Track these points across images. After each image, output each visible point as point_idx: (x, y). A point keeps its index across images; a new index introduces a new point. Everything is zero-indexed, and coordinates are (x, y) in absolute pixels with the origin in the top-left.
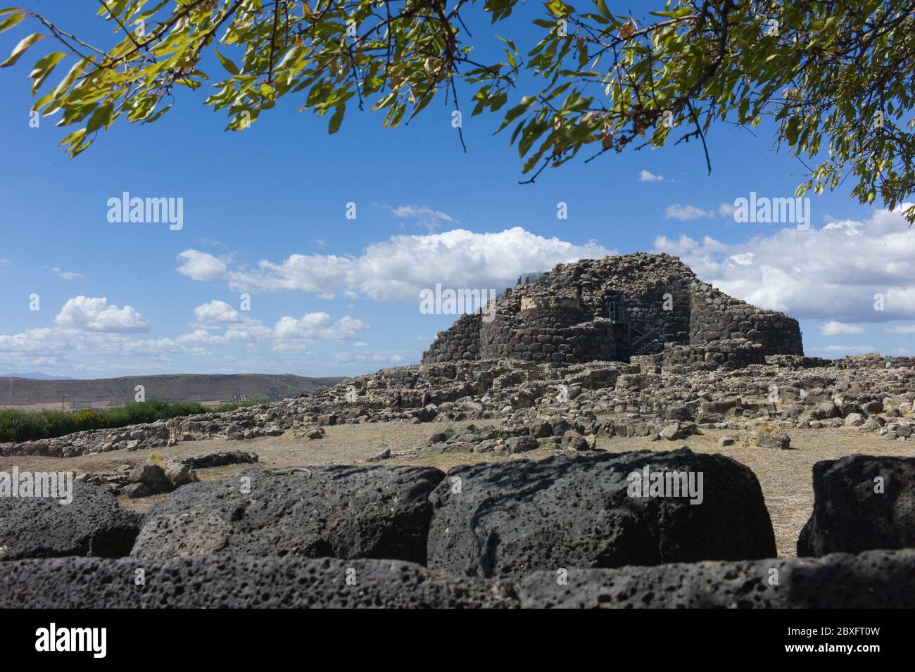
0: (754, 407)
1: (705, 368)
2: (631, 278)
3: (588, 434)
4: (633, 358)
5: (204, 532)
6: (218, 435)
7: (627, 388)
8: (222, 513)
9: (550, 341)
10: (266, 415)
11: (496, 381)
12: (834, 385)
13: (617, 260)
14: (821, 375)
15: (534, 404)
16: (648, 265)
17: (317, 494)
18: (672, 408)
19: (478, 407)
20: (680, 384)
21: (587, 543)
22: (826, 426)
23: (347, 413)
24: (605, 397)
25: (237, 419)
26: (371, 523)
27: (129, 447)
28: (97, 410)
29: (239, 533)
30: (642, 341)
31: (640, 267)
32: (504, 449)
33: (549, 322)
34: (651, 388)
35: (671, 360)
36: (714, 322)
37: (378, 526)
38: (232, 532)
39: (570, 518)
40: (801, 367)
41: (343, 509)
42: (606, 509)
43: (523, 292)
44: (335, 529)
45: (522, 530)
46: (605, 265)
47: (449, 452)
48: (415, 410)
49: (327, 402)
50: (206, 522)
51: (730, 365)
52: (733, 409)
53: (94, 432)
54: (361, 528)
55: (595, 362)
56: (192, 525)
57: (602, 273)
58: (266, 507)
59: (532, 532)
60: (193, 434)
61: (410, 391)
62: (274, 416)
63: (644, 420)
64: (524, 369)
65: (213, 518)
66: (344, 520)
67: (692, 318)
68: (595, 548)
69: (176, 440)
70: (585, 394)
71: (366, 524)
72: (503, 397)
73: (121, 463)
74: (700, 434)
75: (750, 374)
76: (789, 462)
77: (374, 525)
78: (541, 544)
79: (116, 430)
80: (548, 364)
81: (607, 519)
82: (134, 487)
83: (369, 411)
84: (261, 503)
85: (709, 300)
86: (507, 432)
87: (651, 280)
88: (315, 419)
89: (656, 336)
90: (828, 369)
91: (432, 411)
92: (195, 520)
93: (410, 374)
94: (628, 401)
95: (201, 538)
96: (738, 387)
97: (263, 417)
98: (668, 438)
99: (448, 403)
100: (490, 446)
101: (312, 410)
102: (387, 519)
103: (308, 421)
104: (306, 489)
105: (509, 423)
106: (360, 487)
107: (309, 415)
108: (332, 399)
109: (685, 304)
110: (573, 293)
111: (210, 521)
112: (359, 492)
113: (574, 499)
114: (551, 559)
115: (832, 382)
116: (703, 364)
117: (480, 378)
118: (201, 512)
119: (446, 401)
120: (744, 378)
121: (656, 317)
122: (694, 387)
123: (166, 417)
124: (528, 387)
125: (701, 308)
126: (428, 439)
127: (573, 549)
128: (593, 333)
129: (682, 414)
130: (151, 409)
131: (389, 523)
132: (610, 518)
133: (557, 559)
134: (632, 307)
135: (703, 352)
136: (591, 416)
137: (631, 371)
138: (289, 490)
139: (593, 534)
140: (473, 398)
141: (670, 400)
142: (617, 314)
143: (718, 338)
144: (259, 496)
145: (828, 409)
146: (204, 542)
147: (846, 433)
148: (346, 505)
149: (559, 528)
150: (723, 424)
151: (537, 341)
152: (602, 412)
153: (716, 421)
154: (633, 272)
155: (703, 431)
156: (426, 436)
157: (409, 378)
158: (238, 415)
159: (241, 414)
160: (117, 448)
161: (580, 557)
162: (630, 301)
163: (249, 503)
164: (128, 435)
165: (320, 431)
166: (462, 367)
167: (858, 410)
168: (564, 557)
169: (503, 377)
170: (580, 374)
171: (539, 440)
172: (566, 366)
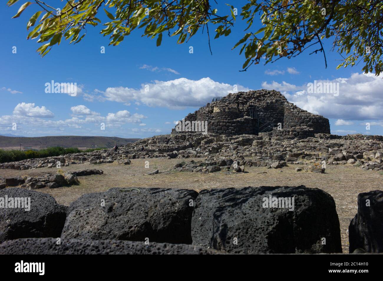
0: (310, 155)
1: (290, 138)
2: (260, 100)
3: (241, 165)
4: (260, 133)
5: (96, 217)
6: (86, 162)
7: (257, 146)
8: (103, 209)
9: (225, 126)
10: (106, 154)
11: (202, 142)
12: (343, 146)
13: (254, 93)
14: (338, 142)
15: (218, 152)
16: (267, 94)
17: (144, 201)
18: (276, 155)
19: (195, 152)
20: (279, 145)
21: (264, 227)
22: (339, 164)
23: (140, 154)
24: (248, 150)
25: (94, 155)
26: (167, 214)
27: (48, 166)
28: (35, 150)
29: (111, 218)
30: (264, 127)
31: (264, 96)
32: (206, 171)
33: (225, 118)
34: (267, 146)
35: (275, 135)
36: (294, 119)
37: (170, 215)
38: (108, 218)
39: (255, 216)
40: (329, 139)
41: (155, 208)
42: (271, 213)
43: (214, 105)
44: (152, 216)
45: (235, 221)
46: (249, 94)
47: (183, 171)
48: (168, 153)
49: (132, 149)
50: (97, 213)
51: (300, 137)
52: (301, 156)
53: (34, 159)
54: (163, 217)
55: (244, 135)
56: (91, 214)
57: (248, 98)
58: (122, 206)
59: (240, 222)
60: (76, 161)
61: (166, 145)
62: (110, 154)
63: (264, 159)
64: (214, 137)
65: (100, 211)
66: (156, 213)
67: (285, 117)
68: (267, 230)
69: (69, 164)
70: (240, 148)
71: (165, 215)
72: (205, 148)
73: (46, 173)
74: (288, 166)
75: (308, 141)
76: (325, 179)
77: (169, 215)
78: (243, 227)
79: (43, 159)
80: (224, 135)
81: (272, 217)
82: (52, 184)
83: (150, 154)
84: (120, 205)
85: (292, 110)
86: (207, 164)
87: (268, 101)
88: (127, 156)
89: (270, 125)
90: (341, 140)
91: (176, 154)
92: (92, 211)
93: (166, 138)
94: (257, 151)
95: (95, 220)
96: (303, 147)
97: (105, 155)
98: (274, 168)
99: (182, 151)
100: (200, 170)
101: (125, 152)
102: (174, 213)
103: (124, 157)
104: (139, 198)
105: (208, 159)
106: (162, 198)
107: (124, 155)
108: (134, 148)
109: (282, 111)
110: (235, 106)
111: (99, 213)
112: (162, 200)
113: (257, 208)
114: (248, 234)
115: (342, 145)
116: (289, 136)
117: (196, 141)
118: (94, 208)
119: (182, 149)
120: (306, 143)
121: (270, 117)
122: (285, 146)
123: (64, 154)
124: (216, 144)
125: (289, 113)
126: (174, 166)
127: (257, 230)
128: (243, 123)
129: (280, 158)
130: (58, 150)
131: (175, 214)
132: (273, 217)
133: (251, 234)
134: (260, 112)
135: (289, 132)
136: (242, 158)
137: (259, 139)
138: (131, 199)
139: (266, 224)
140: (193, 149)
141: (275, 151)
142: (253, 115)
143: (295, 126)
144: (118, 201)
145: (340, 157)
146: (97, 222)
147: (347, 167)
148: (156, 206)
149: (251, 221)
150: (297, 162)
151: (220, 125)
152: (247, 156)
153: (294, 161)
154: (261, 97)
155: (289, 165)
156: (173, 164)
157: (166, 140)
158: (94, 153)
159: (96, 153)
160: (43, 166)
161: (260, 234)
162: (259, 110)
163: (114, 204)
164: (48, 161)
165: (129, 161)
166: (188, 135)
167: (353, 158)
168: (254, 233)
169: (205, 140)
170: (238, 140)
171: (221, 167)
172: (232, 136)
